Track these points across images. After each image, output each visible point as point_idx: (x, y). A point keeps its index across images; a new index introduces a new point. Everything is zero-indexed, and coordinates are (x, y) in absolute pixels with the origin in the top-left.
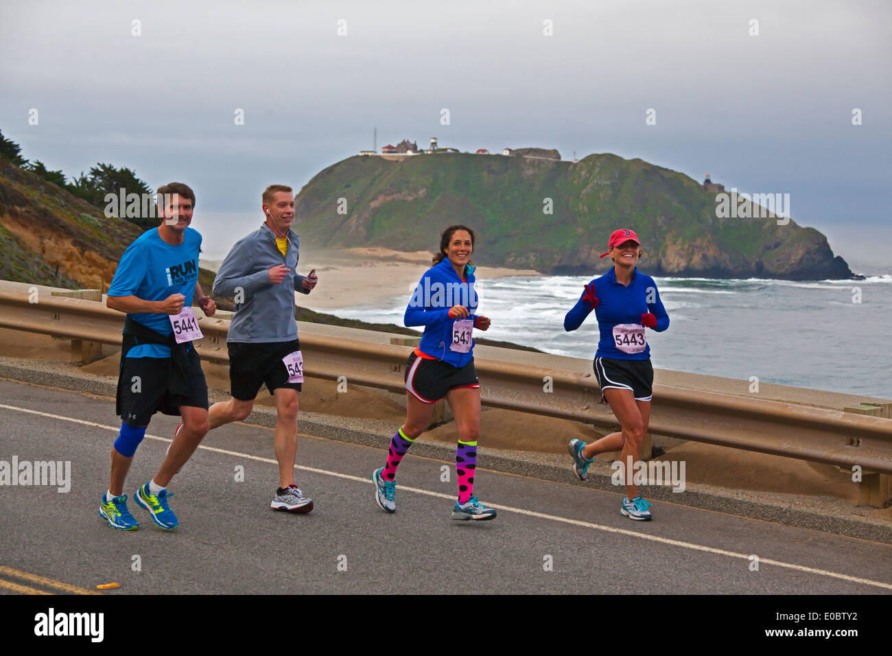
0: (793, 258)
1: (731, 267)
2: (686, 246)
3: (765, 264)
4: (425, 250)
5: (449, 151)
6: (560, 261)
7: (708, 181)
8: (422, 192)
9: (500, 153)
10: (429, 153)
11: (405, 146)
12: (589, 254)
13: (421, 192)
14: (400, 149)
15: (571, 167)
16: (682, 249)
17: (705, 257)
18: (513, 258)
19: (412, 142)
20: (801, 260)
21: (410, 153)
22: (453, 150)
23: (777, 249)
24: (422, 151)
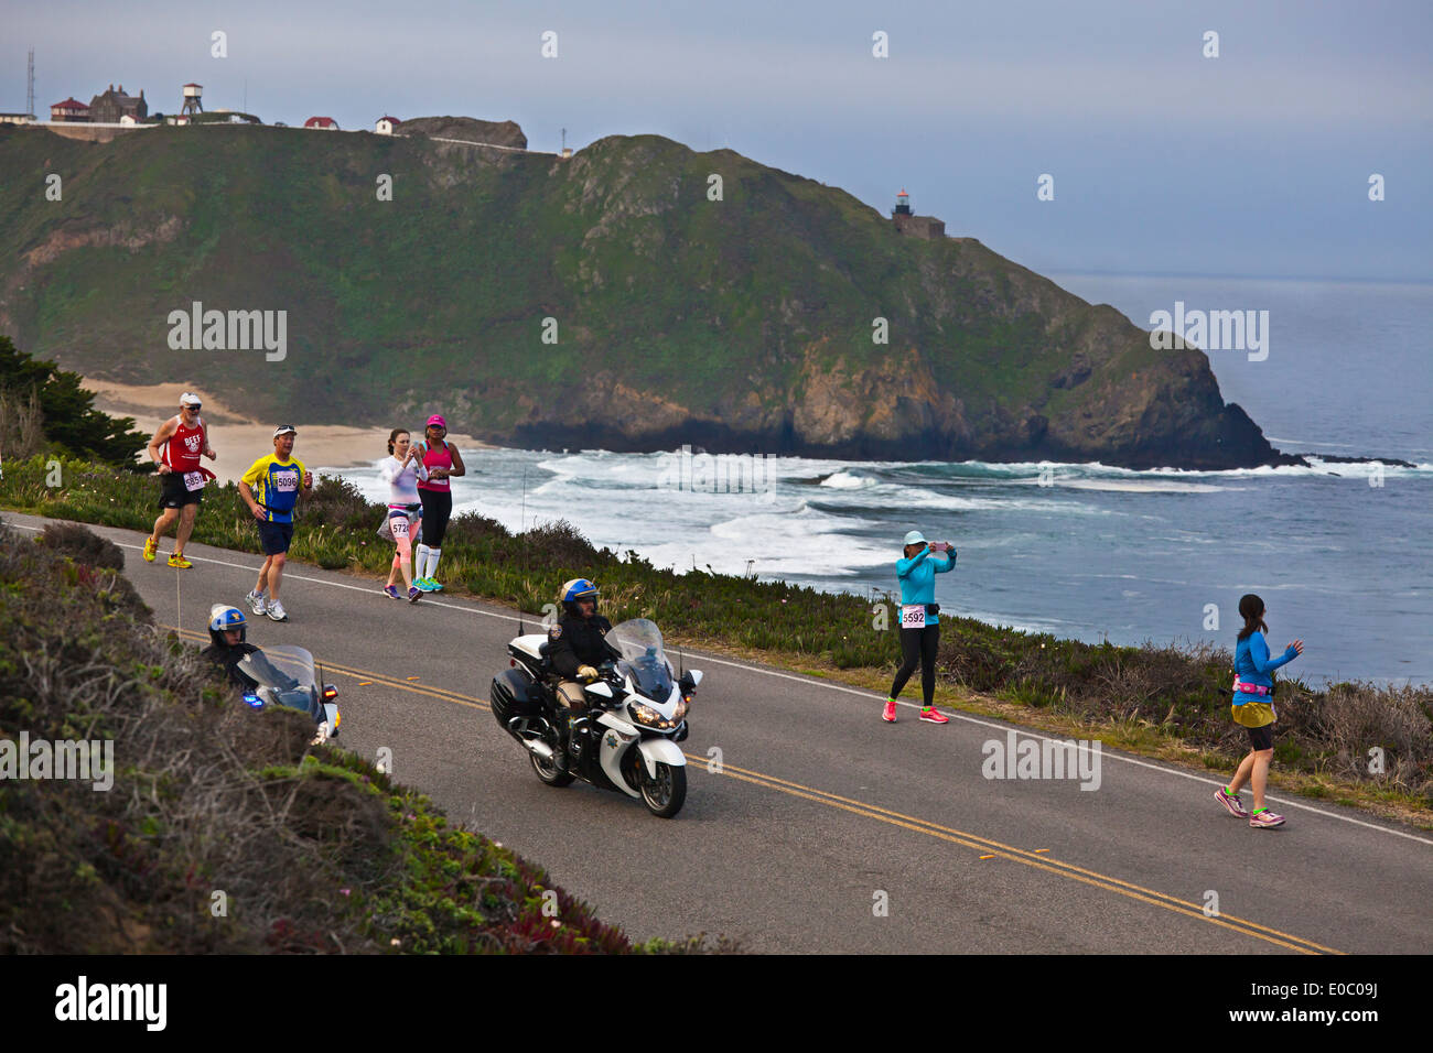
0: (1126, 409)
1: (966, 431)
2: (857, 377)
3: (1052, 424)
4: (182, 382)
5: (236, 120)
6: (535, 412)
7: (903, 210)
8: (168, 227)
9: (369, 130)
10: (181, 123)
11: (114, 102)
12: (609, 393)
13: (164, 227)
14: (101, 112)
15: (556, 167)
16: (847, 385)
17: (903, 405)
18: (411, 403)
19: (133, 94)
20: (1147, 414)
21: (128, 122)
22: (244, 116)
23: (1081, 387)
24: (159, 117)
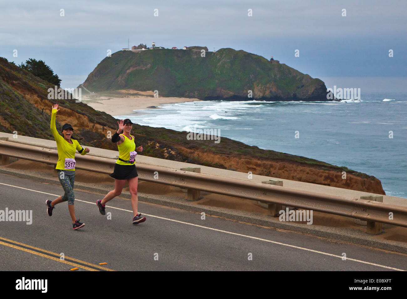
0: (310, 92)
1: (282, 96)
2: (263, 87)
3: (297, 95)
6: (208, 94)
7: (272, 59)
12: (221, 91)
15: (213, 54)
17: (271, 92)
18: (188, 93)
20: (313, 93)
23: (302, 88)
